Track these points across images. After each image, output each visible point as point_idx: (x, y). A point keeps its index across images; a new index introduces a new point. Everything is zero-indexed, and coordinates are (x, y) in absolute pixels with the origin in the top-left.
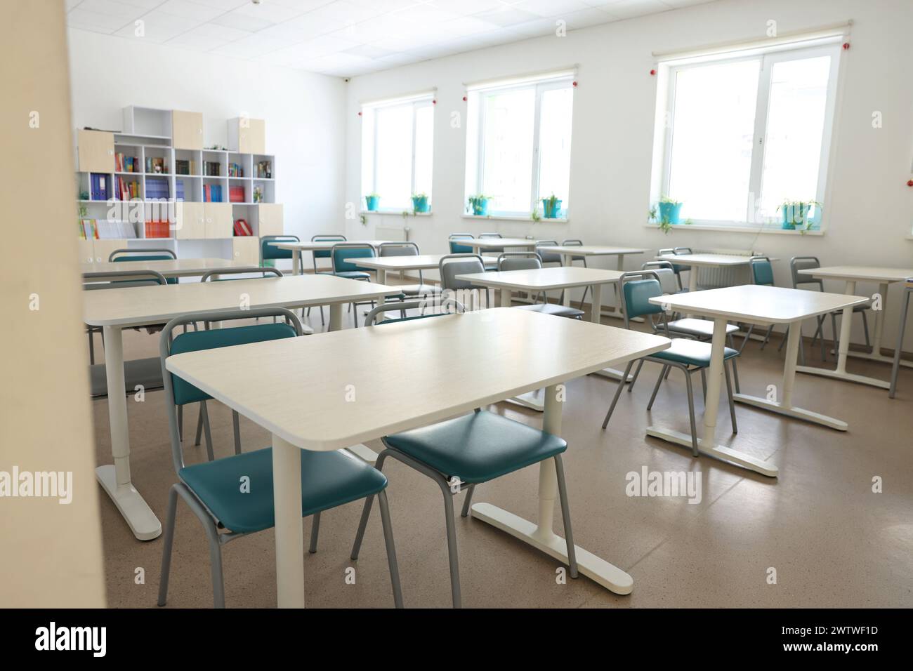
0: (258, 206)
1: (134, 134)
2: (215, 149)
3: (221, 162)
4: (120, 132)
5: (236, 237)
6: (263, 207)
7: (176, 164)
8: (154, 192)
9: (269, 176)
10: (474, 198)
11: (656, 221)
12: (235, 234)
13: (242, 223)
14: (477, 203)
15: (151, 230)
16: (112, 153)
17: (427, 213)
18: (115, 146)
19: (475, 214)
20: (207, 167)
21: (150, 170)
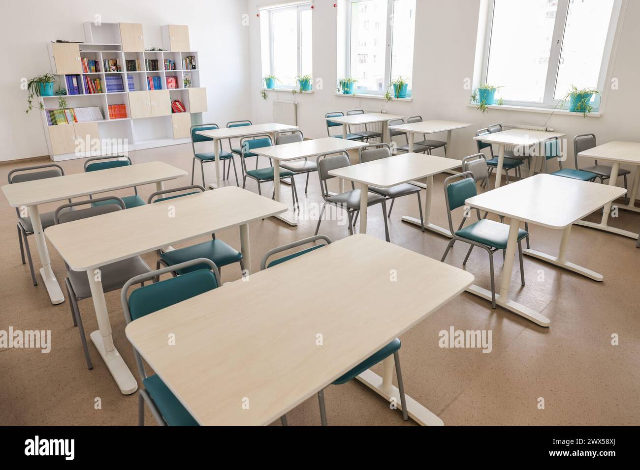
0: (188, 90)
1: (93, 44)
2: (153, 50)
3: (158, 59)
4: (83, 43)
5: (174, 114)
6: (191, 90)
7: (126, 63)
8: (112, 85)
9: (194, 68)
10: (344, 81)
11: (477, 103)
12: (173, 112)
13: (177, 103)
14: (346, 85)
15: (113, 113)
16: (79, 59)
17: (310, 91)
18: (80, 53)
19: (344, 93)
20: (149, 64)
21: (108, 69)
